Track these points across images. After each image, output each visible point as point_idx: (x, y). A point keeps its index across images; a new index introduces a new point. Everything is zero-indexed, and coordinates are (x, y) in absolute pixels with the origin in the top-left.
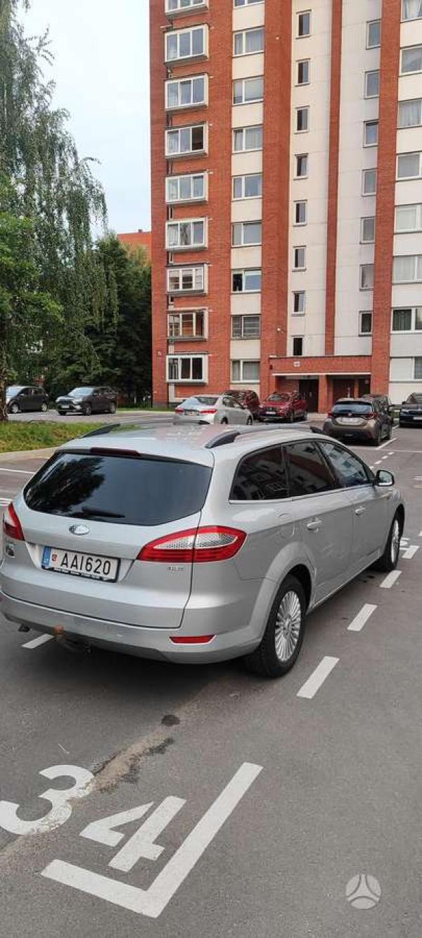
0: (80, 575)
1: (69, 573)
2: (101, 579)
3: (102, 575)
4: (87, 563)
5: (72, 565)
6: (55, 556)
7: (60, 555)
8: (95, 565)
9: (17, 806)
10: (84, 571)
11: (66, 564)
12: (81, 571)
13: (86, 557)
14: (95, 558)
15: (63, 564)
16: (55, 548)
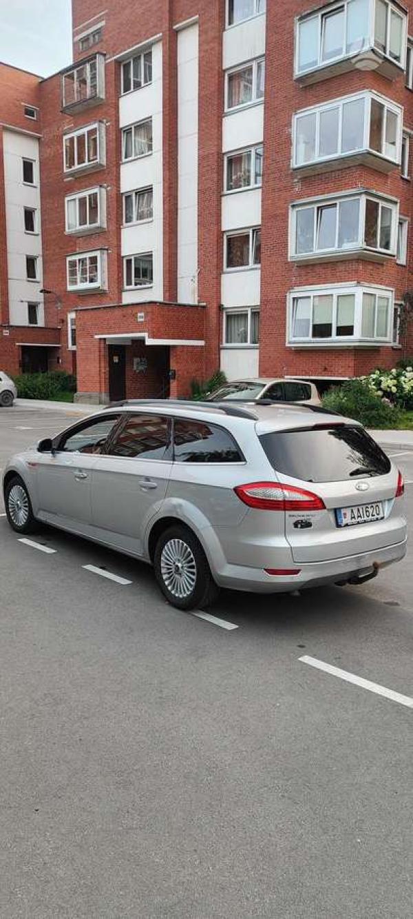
0: (365, 522)
1: (358, 523)
2: (377, 519)
3: (376, 516)
4: (366, 511)
5: (358, 517)
6: (345, 514)
7: (348, 512)
8: (370, 510)
10: (366, 518)
11: (354, 517)
12: (365, 519)
13: (364, 507)
14: (369, 506)
15: (352, 518)
16: (343, 508)
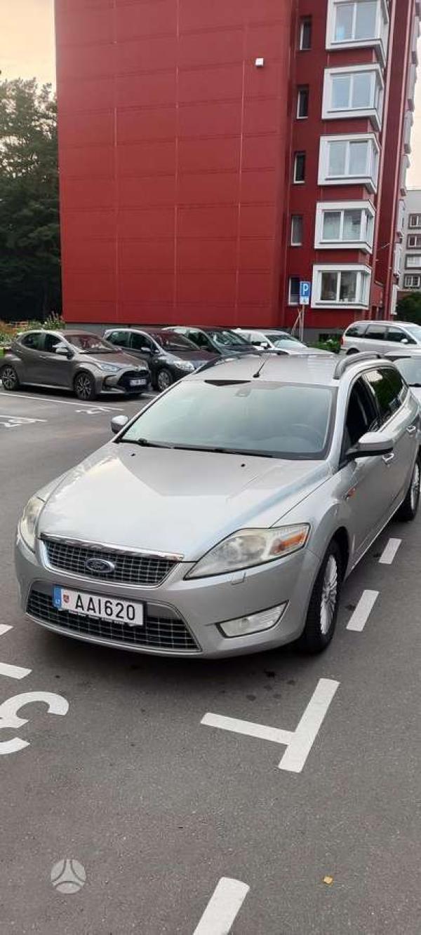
9: (50, 711)
